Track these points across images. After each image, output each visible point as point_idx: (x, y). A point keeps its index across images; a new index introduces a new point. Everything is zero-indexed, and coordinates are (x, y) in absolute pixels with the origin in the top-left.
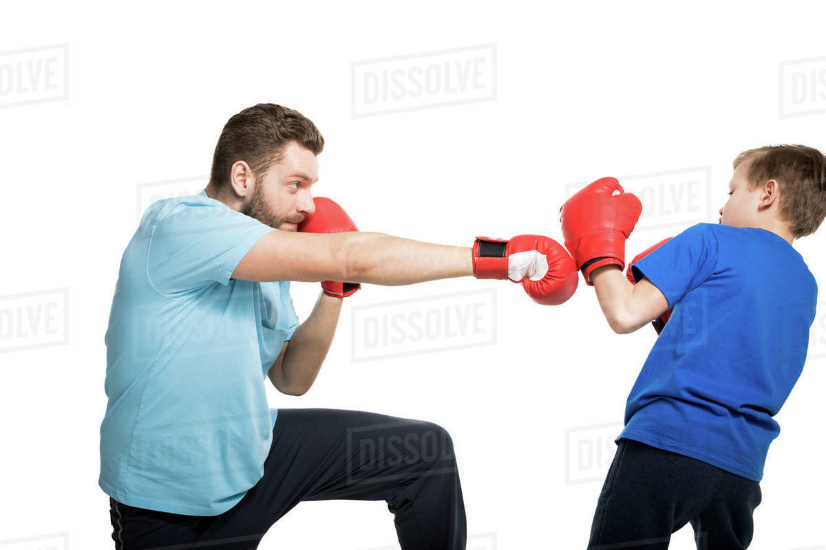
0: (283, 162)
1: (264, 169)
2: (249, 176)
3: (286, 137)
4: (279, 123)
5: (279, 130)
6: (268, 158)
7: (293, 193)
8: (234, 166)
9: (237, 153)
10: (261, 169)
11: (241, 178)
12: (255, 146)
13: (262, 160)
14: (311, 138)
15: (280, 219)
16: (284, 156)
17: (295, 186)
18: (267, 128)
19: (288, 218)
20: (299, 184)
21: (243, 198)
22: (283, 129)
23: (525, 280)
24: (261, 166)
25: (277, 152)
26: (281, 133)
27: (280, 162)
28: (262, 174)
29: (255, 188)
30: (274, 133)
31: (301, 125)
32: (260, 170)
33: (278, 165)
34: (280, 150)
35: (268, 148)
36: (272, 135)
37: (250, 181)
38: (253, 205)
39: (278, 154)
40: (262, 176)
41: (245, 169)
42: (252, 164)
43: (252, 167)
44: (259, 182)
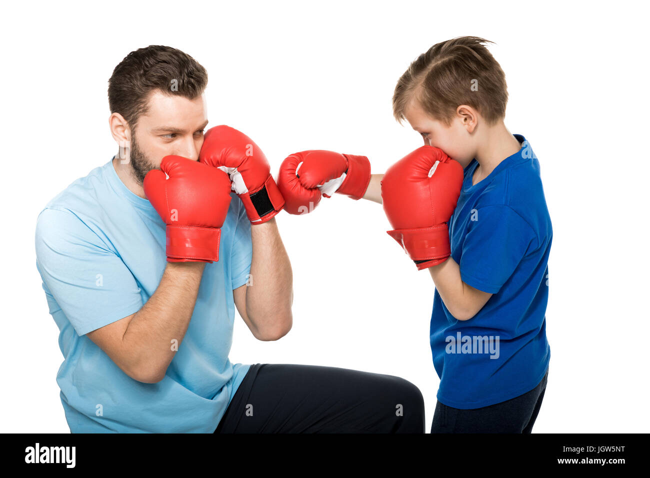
0: (148, 113)
2: (126, 127)
4: (142, 72)
6: (135, 109)
7: (170, 142)
10: (133, 120)
11: (119, 129)
13: (132, 110)
16: (147, 108)
24: (132, 117)
25: (141, 103)
28: (134, 125)
29: (132, 139)
32: (132, 122)
33: (146, 117)
34: (144, 100)
38: (135, 157)
39: (142, 105)
40: (135, 127)
41: (120, 121)
42: (126, 116)
43: (126, 119)
44: (133, 133)
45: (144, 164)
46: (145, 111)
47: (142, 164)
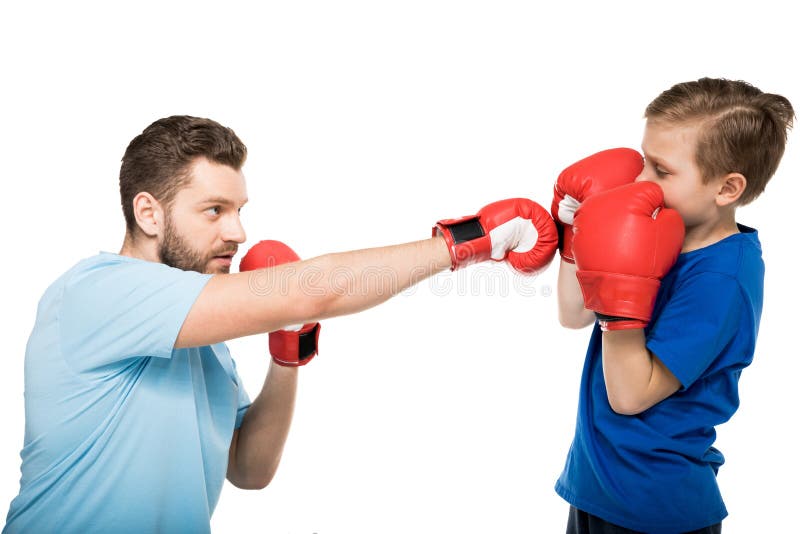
0: (191, 185)
1: (170, 198)
2: (156, 209)
3: (191, 153)
4: (180, 138)
5: (180, 147)
6: (172, 183)
7: (214, 220)
8: (135, 200)
9: (137, 182)
10: (167, 198)
11: (147, 213)
12: (155, 170)
13: (167, 186)
14: (223, 149)
15: (203, 257)
16: (191, 179)
17: (212, 212)
18: (166, 146)
19: (213, 252)
20: (218, 209)
21: (154, 237)
22: (185, 145)
23: (509, 255)
24: (166, 194)
25: (182, 174)
26: (182, 150)
27: (188, 185)
28: (169, 204)
29: (165, 222)
30: (174, 151)
31: (208, 136)
32: (166, 200)
33: (187, 190)
34: (186, 171)
35: (171, 171)
36: (172, 154)
37: (158, 215)
38: (168, 244)
39: (183, 177)
40: (170, 206)
41: (149, 201)
42: (156, 194)
43: (156, 198)
44: (167, 213)
45: (182, 252)
46: (187, 183)
47: (177, 252)
